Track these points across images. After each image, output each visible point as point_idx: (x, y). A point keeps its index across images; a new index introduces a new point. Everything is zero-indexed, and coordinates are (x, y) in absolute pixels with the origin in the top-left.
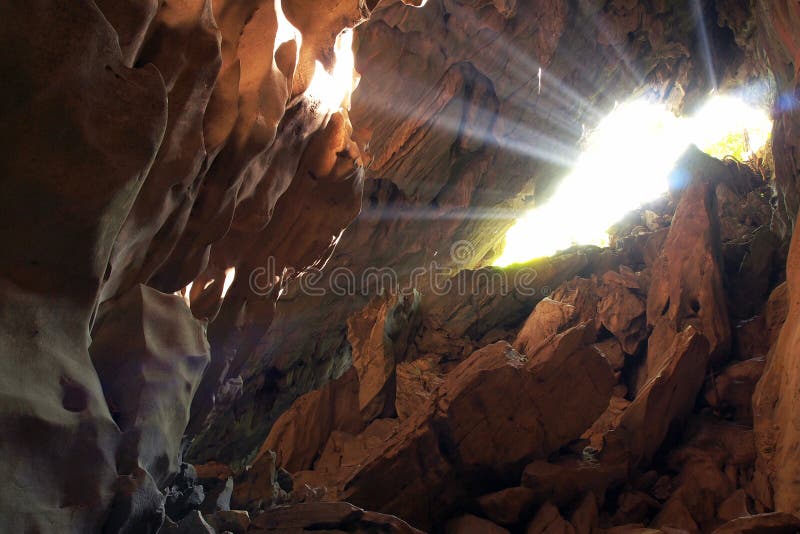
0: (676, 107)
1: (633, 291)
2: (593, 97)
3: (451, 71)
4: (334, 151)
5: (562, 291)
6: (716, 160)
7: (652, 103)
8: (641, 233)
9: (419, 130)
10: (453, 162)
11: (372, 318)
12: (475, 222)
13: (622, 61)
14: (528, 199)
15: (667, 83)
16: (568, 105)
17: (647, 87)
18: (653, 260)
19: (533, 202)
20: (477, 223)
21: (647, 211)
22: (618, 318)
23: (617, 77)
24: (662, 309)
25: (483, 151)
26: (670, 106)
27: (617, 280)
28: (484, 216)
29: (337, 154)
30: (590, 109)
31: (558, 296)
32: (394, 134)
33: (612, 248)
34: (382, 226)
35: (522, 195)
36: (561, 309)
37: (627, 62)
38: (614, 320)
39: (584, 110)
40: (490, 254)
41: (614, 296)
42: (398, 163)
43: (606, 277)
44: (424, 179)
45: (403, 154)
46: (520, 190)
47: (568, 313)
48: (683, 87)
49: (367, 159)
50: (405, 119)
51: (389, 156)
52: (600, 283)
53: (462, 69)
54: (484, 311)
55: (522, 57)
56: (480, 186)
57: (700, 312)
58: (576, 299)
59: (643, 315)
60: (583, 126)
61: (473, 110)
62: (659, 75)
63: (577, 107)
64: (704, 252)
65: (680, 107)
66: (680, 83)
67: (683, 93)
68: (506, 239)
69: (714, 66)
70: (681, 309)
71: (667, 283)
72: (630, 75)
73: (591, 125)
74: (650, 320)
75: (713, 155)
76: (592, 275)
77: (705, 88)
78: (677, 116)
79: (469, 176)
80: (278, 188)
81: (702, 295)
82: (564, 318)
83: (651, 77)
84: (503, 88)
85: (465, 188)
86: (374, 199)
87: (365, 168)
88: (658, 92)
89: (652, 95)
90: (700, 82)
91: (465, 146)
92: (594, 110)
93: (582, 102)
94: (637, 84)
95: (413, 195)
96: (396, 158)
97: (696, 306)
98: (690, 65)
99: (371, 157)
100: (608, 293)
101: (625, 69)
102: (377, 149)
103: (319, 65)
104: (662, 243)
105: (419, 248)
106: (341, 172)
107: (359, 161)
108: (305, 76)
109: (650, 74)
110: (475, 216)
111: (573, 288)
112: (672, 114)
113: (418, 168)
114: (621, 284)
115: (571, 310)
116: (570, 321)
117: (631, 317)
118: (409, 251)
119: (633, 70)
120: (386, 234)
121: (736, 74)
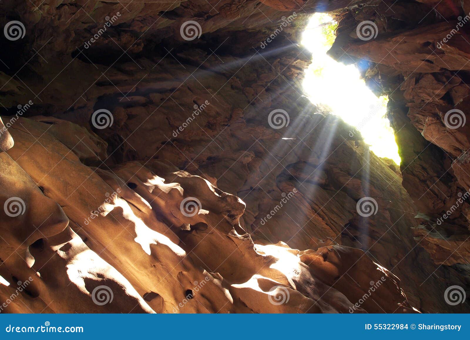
0: (306, 63)
1: (417, 81)
2: (299, 108)
3: (281, 188)
4: (323, 262)
5: (417, 124)
6: (336, 40)
7: (303, 77)
8: (380, 77)
9: (313, 208)
10: (332, 188)
11: (435, 247)
12: (371, 176)
13: (281, 94)
14: (357, 144)
15: (293, 69)
16: (302, 123)
17: (295, 80)
18: (396, 70)
19: (359, 141)
20: (373, 175)
21: (366, 75)
22: (436, 89)
23: (289, 96)
24: (429, 64)
25: (328, 171)
26: (305, 66)
27: (410, 90)
28: (368, 171)
29: (325, 261)
30: (305, 110)
31: (420, 127)
32: (315, 223)
33: (389, 93)
34: (373, 235)
35: (355, 148)
36: (430, 125)
37: (281, 91)
38: (437, 92)
39: (306, 113)
40: (392, 167)
41: (421, 92)
42: (332, 222)
43: (408, 97)
44: (343, 207)
45: (327, 218)
46: (352, 149)
47: (432, 120)
48: (295, 61)
49: (329, 241)
50: (306, 216)
51: (328, 227)
52: (412, 101)
53: (280, 182)
54: (431, 173)
55: (276, 148)
56: (349, 173)
57: (431, 41)
58: (423, 116)
59: (434, 74)
60: (315, 113)
61: (304, 176)
62: (288, 74)
63: (304, 117)
64: (391, 43)
65: (306, 61)
66: (293, 62)
67: (298, 61)
68: (383, 157)
69: (285, 45)
70: (429, 52)
71: (412, 62)
72: (288, 89)
73: (315, 109)
74: (437, 70)
75: (334, 41)
76: (406, 106)
77: (297, 50)
78: (311, 62)
79: (342, 179)
80: (344, 302)
81: (419, 41)
82: (436, 123)
83: (289, 78)
84: (292, 159)
85: (349, 182)
86: (354, 239)
87: (335, 244)
88: (298, 74)
89: (299, 77)
90: (293, 52)
91: (323, 182)
92: (307, 108)
93: (302, 114)
94: (293, 85)
95: (353, 215)
96: (329, 223)
97: (427, 44)
98: (284, 58)
99: (328, 239)
100: (419, 96)
101: (284, 92)
102: (323, 235)
103: (272, 266)
104: (386, 66)
105: (388, 212)
106: (336, 260)
107: (329, 247)
108: (278, 275)
109: (288, 79)
110: (368, 177)
111: (415, 117)
112: (310, 65)
113: (335, 210)
114: (412, 89)
115: (430, 118)
116: (438, 119)
117: (435, 82)
118: (389, 219)
119: (285, 88)
120: (377, 232)
121: (289, 34)
